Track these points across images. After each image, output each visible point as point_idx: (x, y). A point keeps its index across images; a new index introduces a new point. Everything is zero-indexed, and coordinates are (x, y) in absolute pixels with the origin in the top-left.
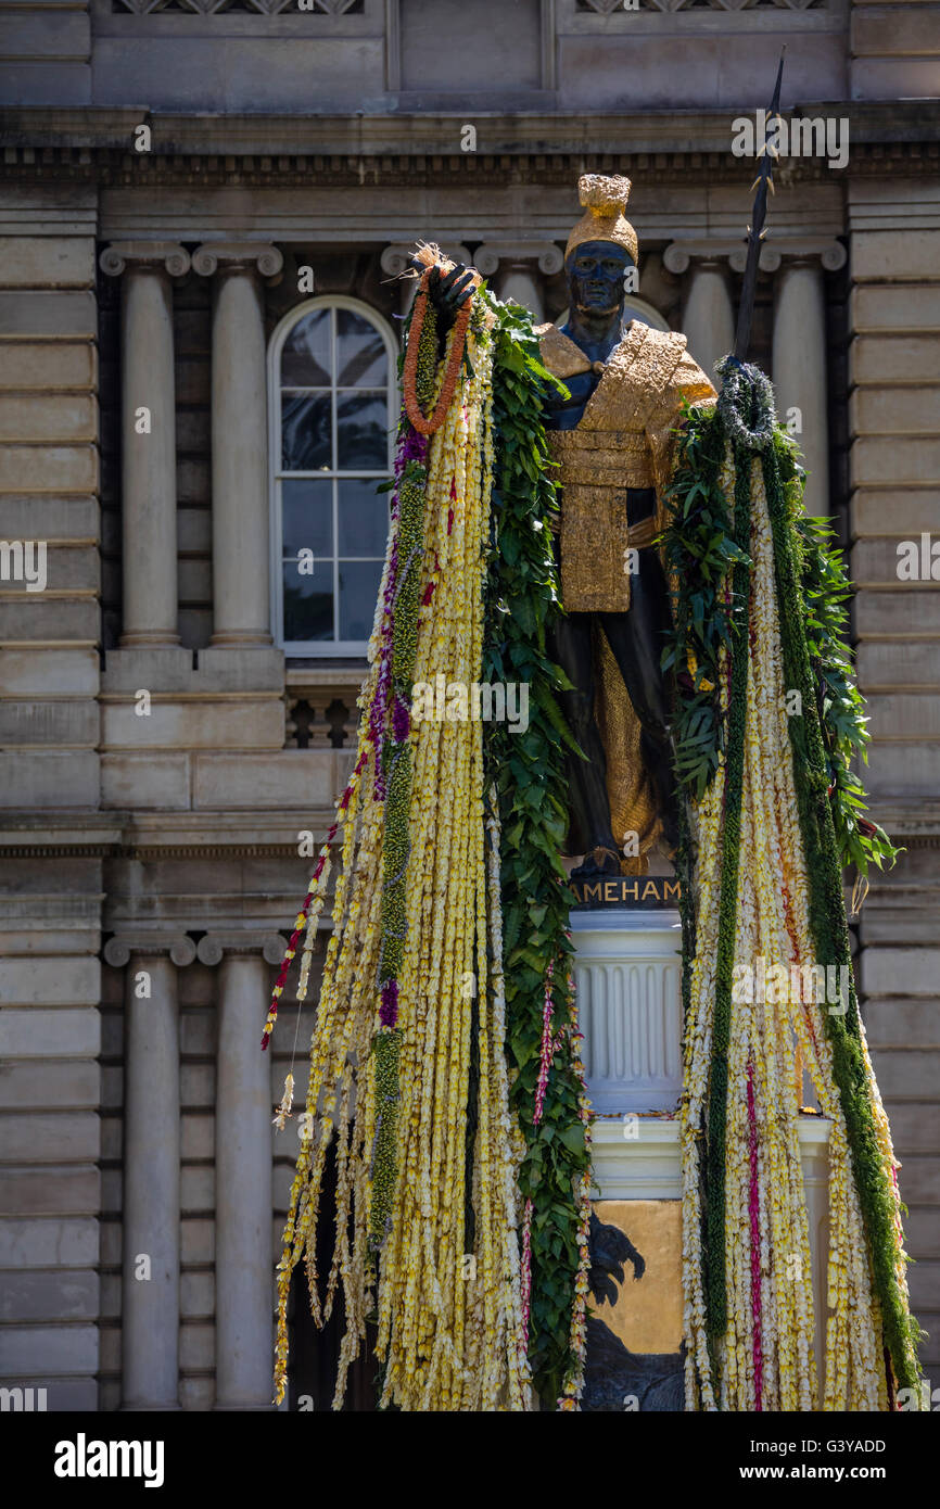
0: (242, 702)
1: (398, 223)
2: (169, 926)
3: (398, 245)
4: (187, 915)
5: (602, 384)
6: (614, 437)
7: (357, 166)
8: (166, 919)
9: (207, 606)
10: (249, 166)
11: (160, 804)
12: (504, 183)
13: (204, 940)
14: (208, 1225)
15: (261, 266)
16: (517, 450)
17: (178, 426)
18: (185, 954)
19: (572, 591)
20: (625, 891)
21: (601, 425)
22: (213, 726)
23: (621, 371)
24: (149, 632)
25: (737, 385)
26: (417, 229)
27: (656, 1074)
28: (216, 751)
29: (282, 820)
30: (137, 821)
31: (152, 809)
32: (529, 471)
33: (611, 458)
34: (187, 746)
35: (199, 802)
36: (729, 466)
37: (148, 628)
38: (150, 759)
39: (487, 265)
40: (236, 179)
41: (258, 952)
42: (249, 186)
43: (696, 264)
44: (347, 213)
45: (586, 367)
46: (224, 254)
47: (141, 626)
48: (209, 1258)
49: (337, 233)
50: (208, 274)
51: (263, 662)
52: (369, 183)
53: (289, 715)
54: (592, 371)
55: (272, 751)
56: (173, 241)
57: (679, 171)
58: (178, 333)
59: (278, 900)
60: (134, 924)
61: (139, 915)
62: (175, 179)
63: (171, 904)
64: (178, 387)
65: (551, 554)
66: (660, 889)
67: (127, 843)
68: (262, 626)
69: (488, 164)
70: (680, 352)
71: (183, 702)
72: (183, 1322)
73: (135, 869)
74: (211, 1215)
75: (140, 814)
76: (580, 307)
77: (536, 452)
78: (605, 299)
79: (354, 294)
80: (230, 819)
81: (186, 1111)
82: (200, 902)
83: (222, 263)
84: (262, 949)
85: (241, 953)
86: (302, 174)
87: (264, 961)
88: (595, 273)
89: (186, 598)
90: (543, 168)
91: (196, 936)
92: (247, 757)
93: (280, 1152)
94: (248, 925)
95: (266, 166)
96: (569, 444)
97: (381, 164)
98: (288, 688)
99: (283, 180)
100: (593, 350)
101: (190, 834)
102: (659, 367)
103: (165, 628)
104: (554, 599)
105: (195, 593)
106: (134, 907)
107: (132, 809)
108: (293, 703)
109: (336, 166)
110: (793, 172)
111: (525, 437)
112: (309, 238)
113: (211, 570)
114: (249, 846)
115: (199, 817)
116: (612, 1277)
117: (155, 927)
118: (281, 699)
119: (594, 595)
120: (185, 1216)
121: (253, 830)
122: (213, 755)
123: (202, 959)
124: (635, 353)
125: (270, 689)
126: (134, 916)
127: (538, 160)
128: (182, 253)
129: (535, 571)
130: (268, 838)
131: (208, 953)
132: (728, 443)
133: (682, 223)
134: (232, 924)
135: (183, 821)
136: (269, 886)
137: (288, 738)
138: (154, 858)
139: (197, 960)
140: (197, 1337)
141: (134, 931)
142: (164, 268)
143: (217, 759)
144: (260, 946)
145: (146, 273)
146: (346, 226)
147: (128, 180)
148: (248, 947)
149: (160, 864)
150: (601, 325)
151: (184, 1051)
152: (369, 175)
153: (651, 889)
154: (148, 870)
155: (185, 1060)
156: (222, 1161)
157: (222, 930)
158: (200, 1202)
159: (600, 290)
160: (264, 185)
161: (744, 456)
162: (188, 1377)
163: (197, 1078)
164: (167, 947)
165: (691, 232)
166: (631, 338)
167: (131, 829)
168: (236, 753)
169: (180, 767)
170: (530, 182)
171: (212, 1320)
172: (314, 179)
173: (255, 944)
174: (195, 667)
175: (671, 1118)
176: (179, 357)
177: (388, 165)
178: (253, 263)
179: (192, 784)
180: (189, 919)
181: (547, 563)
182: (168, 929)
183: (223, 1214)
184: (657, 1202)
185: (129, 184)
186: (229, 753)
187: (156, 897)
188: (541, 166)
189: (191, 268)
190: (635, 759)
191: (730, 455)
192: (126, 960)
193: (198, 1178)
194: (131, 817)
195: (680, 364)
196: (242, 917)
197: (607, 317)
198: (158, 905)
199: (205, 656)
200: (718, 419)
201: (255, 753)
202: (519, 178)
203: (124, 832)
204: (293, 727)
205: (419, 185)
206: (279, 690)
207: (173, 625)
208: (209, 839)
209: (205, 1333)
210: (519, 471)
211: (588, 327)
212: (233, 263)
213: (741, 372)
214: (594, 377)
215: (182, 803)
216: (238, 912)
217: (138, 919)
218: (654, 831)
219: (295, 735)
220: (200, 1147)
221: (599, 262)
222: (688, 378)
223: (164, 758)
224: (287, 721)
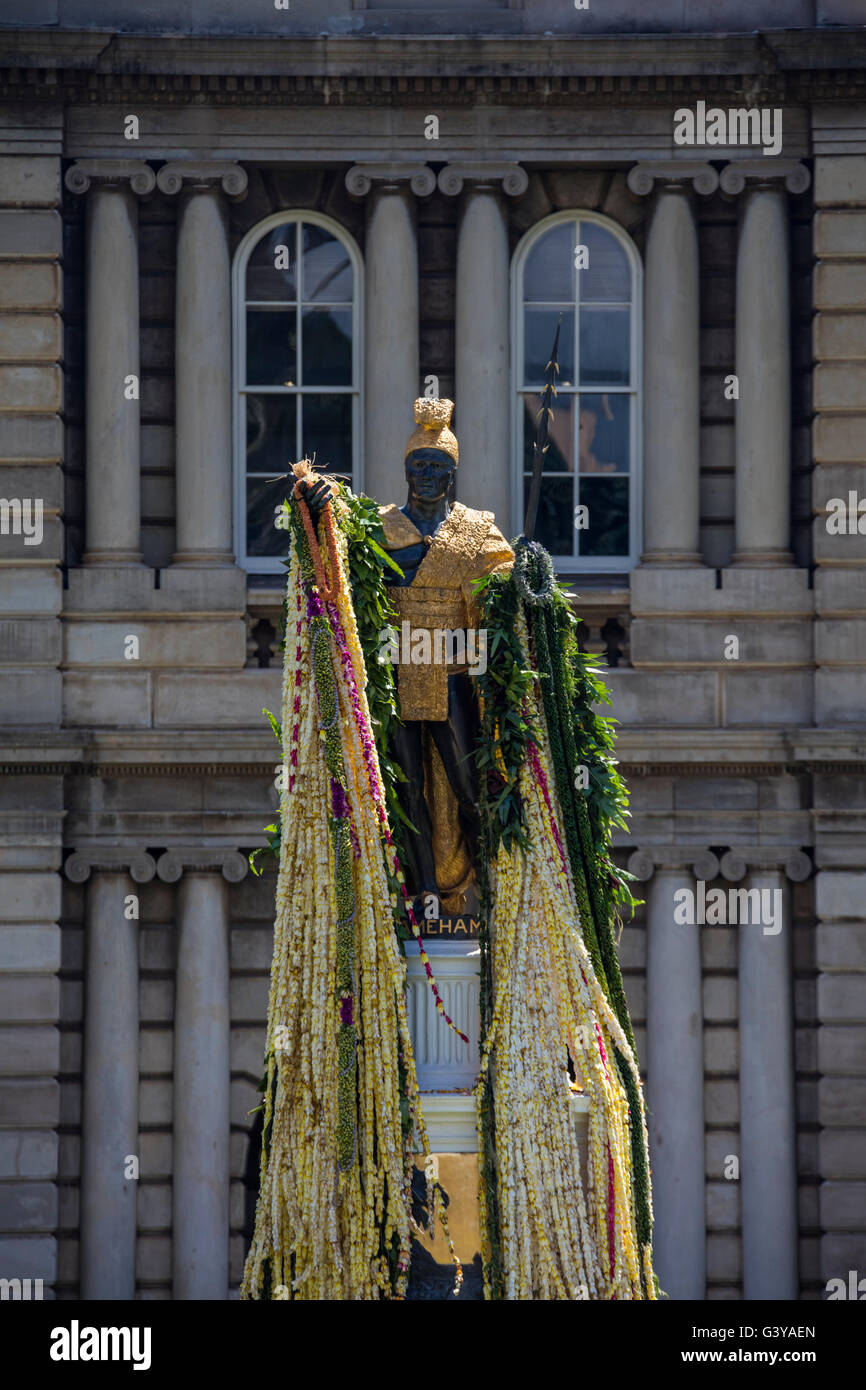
0: (202, 622)
1: (364, 142)
2: (129, 842)
3: (363, 165)
4: (147, 832)
5: (430, 553)
6: (438, 592)
7: (323, 86)
8: (127, 835)
9: (170, 522)
10: (214, 86)
11: (120, 721)
12: (470, 102)
13: (163, 858)
14: (165, 1138)
15: (225, 185)
16: (366, 605)
17: (142, 342)
18: (145, 871)
19: (406, 706)
20: (442, 926)
21: (429, 582)
22: (176, 644)
23: (444, 543)
24: (112, 550)
25: (526, 560)
26: (382, 149)
27: (462, 1060)
28: (179, 670)
29: (241, 739)
30: (99, 740)
31: (113, 728)
32: (374, 620)
33: (436, 608)
34: (149, 665)
35: (160, 720)
36: (521, 617)
37: (110, 546)
38: (111, 677)
39: (452, 186)
40: (201, 97)
41: (217, 870)
42: (214, 104)
43: (660, 186)
44: (312, 133)
45: (418, 540)
46: (189, 173)
47: (103, 544)
48: (167, 1172)
49: (303, 152)
50: (172, 193)
51: (223, 583)
52: (334, 103)
53: (250, 635)
54: (423, 542)
55: (233, 671)
56: (139, 159)
57: (644, 94)
58: (143, 248)
59: (237, 818)
60: (94, 841)
61: (99, 832)
62: (140, 97)
63: (131, 821)
64: (142, 303)
65: (391, 680)
66: (467, 925)
67: (88, 760)
68: (225, 545)
69: (453, 86)
70: (488, 528)
71: (145, 621)
72: (140, 1234)
73: (96, 787)
74: (168, 1129)
75: (103, 732)
76: (414, 495)
77: (379, 606)
78: (433, 491)
79: (320, 209)
80: (191, 738)
81: (145, 1026)
82: (161, 820)
83: (186, 182)
84: (221, 867)
85: (200, 870)
86: (267, 94)
87: (224, 879)
88: (425, 472)
89: (149, 514)
90: (508, 90)
91: (156, 853)
92: (208, 677)
93: (237, 1068)
94: (207, 842)
95: (232, 86)
96: (405, 597)
97: (346, 84)
98: (249, 608)
99: (249, 99)
100: (424, 525)
101: (150, 753)
102: (472, 539)
103: (128, 546)
104: (394, 713)
105: (158, 510)
106: (95, 823)
107: (92, 727)
108: (254, 622)
109: (301, 87)
110: (759, 94)
111: (371, 596)
112: (275, 157)
113: (174, 488)
114: (210, 764)
115: (161, 736)
116: (424, 1208)
117: (116, 843)
118: (243, 618)
119: (422, 709)
120: (143, 1129)
121: (212, 749)
122: (174, 674)
123: (162, 876)
124: (455, 529)
125: (232, 609)
126: (94, 832)
127: (503, 82)
128: (147, 171)
129: (379, 693)
130: (229, 757)
131: (168, 869)
132: (519, 600)
133: (646, 145)
134: (192, 841)
135: (144, 740)
136: (228, 804)
137: (248, 657)
138: (117, 777)
139: (156, 877)
140: (153, 1248)
141: (94, 847)
142: (129, 185)
143: (180, 677)
144: (220, 863)
145: (113, 190)
146: (309, 145)
147: (93, 98)
148: (207, 864)
149: (121, 782)
150: (431, 507)
151: (143, 966)
152: (334, 94)
153: (460, 925)
154: (110, 787)
155: (144, 975)
156: (181, 1075)
157: (182, 847)
158: (158, 1116)
159: (429, 484)
160: (228, 104)
161: (531, 612)
162: (145, 1288)
163: (156, 994)
164: (127, 863)
165: (655, 154)
166: (452, 517)
167: (92, 746)
168: (197, 672)
169: (141, 685)
170: (495, 103)
171: (169, 1233)
172: (279, 99)
173: (214, 861)
174: (157, 586)
175: (469, 1094)
176: (144, 273)
177: (353, 86)
178: (218, 182)
179: (153, 703)
180: (149, 835)
181: (389, 687)
182: (128, 846)
183: (180, 1127)
184: (459, 1155)
185: (95, 101)
186: (192, 672)
187: (117, 814)
188: (506, 88)
189: (156, 186)
190: (456, 824)
191: (521, 608)
192: (86, 876)
193: (155, 1092)
194: (92, 736)
195: (488, 536)
196: (202, 835)
197: (434, 503)
198: (118, 822)
199: (167, 575)
200: (512, 582)
201: (215, 673)
202: (483, 99)
203: (85, 750)
204: (254, 646)
205: (385, 105)
206: (240, 609)
207: (135, 543)
208: (170, 758)
209: (162, 1245)
210: (367, 621)
211: (421, 509)
212: (198, 182)
213: (529, 549)
214: (424, 547)
215: (144, 722)
216: (198, 830)
217: (98, 836)
218: (469, 878)
219: (256, 654)
220: (158, 1063)
221: (428, 463)
222: (493, 547)
223: (126, 677)
224: (248, 640)
